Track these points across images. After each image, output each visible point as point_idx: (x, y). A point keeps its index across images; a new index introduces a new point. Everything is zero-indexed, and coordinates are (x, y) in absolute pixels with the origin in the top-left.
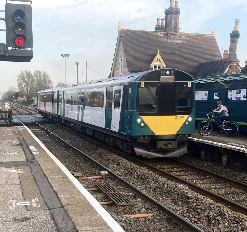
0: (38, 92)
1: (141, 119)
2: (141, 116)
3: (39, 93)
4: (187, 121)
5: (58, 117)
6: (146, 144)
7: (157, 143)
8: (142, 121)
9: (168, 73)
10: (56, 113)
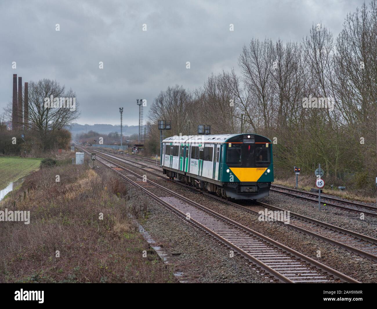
0: (164, 141)
1: (230, 169)
2: (230, 168)
3: (165, 143)
4: (266, 172)
5: (184, 174)
6: (234, 188)
7: (241, 188)
8: (231, 171)
9: (249, 137)
10: (182, 170)
